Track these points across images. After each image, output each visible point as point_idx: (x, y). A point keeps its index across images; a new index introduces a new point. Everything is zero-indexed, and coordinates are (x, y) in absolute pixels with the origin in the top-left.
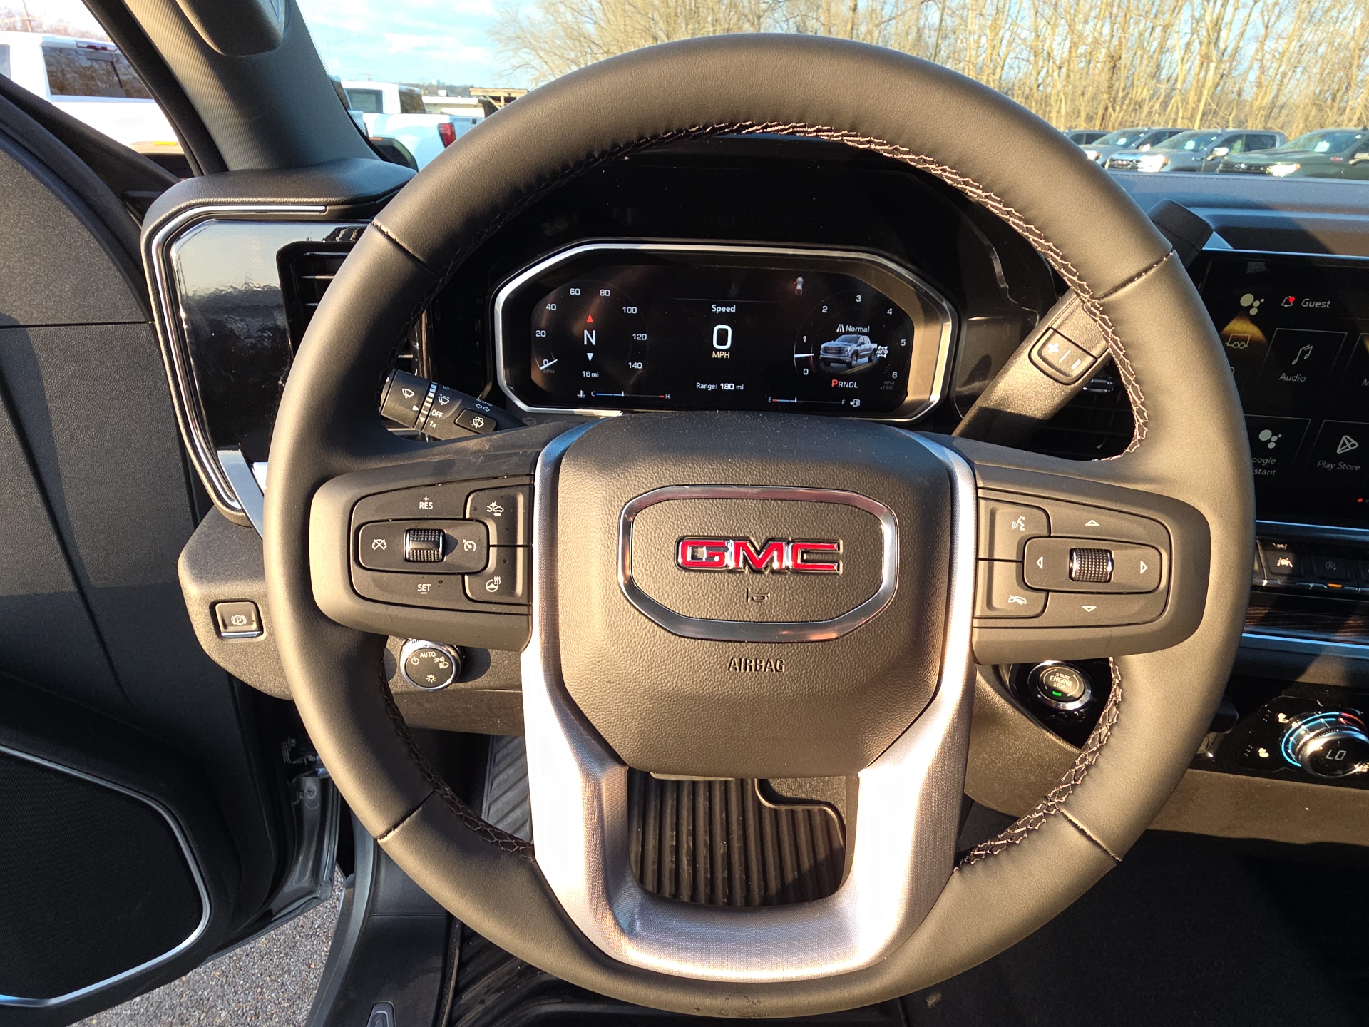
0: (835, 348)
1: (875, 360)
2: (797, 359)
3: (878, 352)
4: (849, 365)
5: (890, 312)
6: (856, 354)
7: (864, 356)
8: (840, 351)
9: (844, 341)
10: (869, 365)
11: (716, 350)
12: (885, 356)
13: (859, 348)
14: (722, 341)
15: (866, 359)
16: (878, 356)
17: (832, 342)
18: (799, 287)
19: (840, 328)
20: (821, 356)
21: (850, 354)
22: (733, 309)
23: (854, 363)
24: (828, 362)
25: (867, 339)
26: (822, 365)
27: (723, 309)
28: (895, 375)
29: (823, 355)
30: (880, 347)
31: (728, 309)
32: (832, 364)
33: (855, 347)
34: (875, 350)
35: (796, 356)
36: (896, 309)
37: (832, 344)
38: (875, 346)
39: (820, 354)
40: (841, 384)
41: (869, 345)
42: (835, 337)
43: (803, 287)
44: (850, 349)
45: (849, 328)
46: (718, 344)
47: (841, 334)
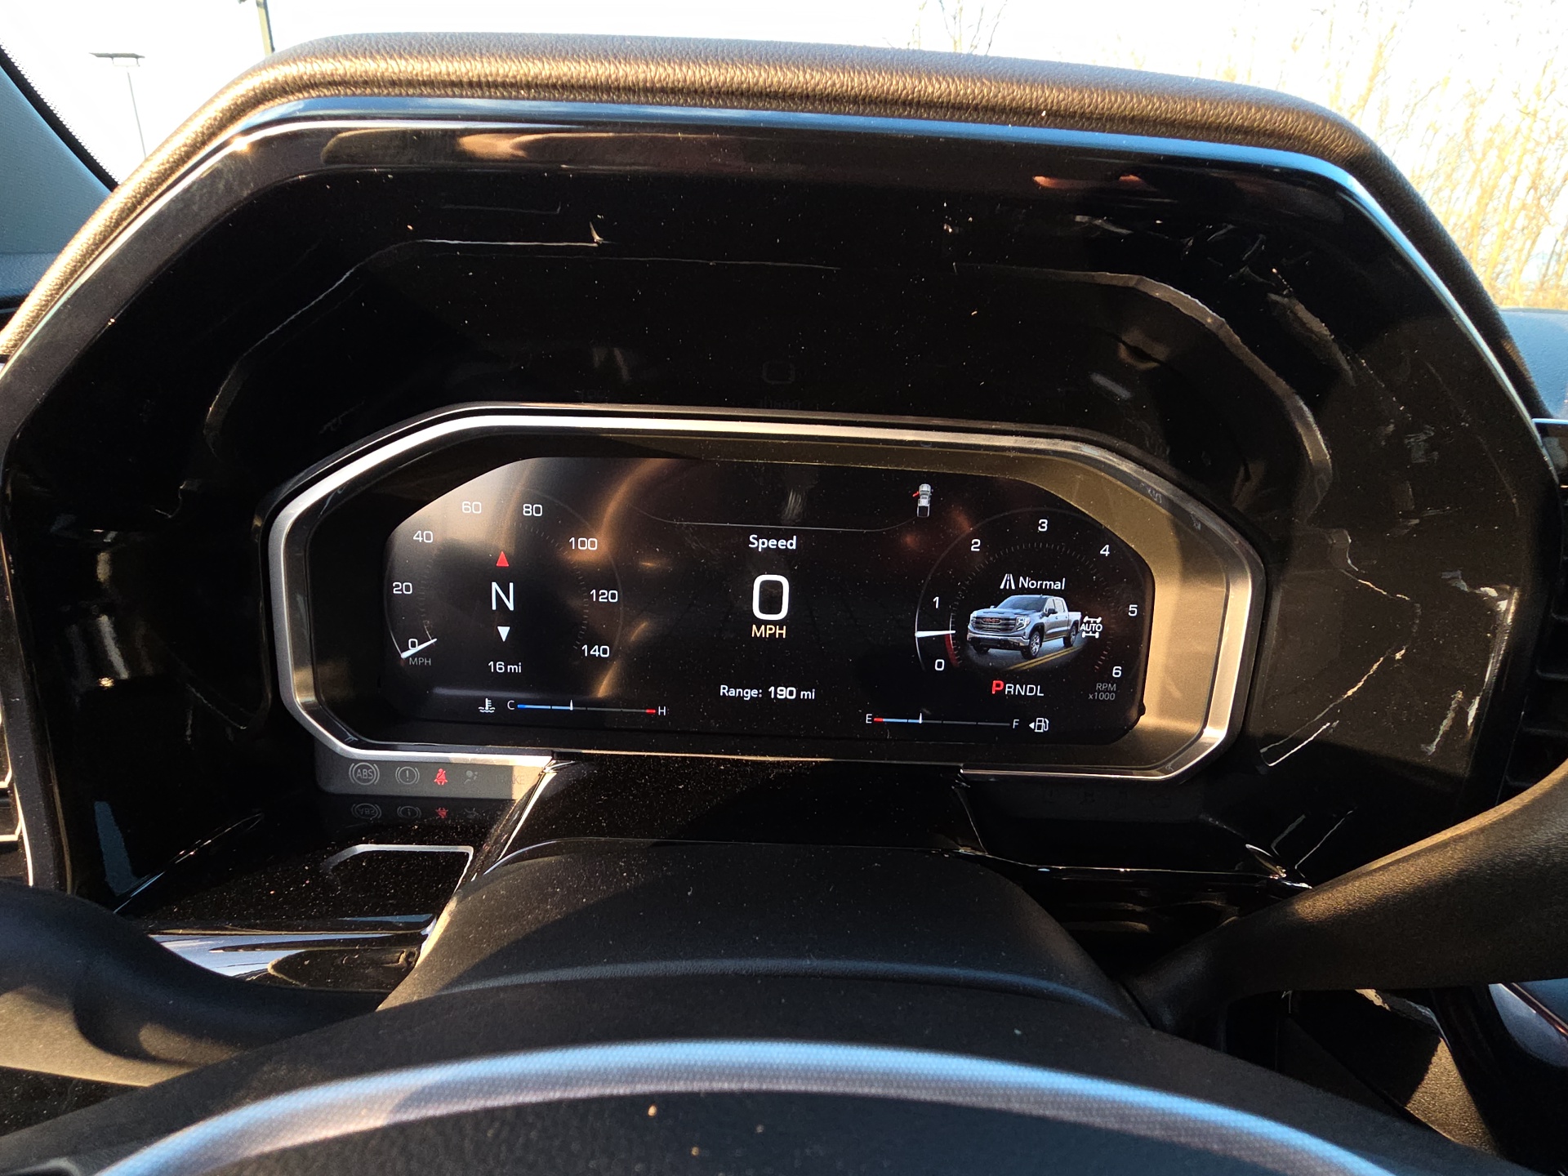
0: (998, 620)
1: (1077, 643)
2: (920, 639)
3: (1083, 627)
4: (1027, 653)
5: (1105, 551)
6: (1039, 630)
7: (1055, 636)
8: (1007, 625)
9: (1014, 607)
10: (1065, 652)
11: (760, 623)
12: (1097, 635)
13: (1044, 620)
14: (771, 601)
15: (1059, 642)
16: (1084, 635)
17: (992, 609)
18: (924, 502)
19: (1007, 581)
20: (970, 635)
21: (1028, 631)
22: (792, 544)
23: (1036, 647)
24: (982, 646)
25: (1059, 603)
26: (972, 652)
27: (772, 543)
28: (1117, 672)
29: (973, 632)
30: (1086, 619)
31: (782, 544)
32: (991, 651)
33: (1036, 618)
34: (1076, 624)
35: (919, 634)
36: (1118, 545)
37: (991, 612)
38: (1076, 616)
39: (967, 630)
40: (1009, 689)
41: (1061, 613)
42: (997, 598)
43: (931, 502)
44: (1029, 621)
45: (1026, 582)
46: (763, 610)
47: (1009, 593)
